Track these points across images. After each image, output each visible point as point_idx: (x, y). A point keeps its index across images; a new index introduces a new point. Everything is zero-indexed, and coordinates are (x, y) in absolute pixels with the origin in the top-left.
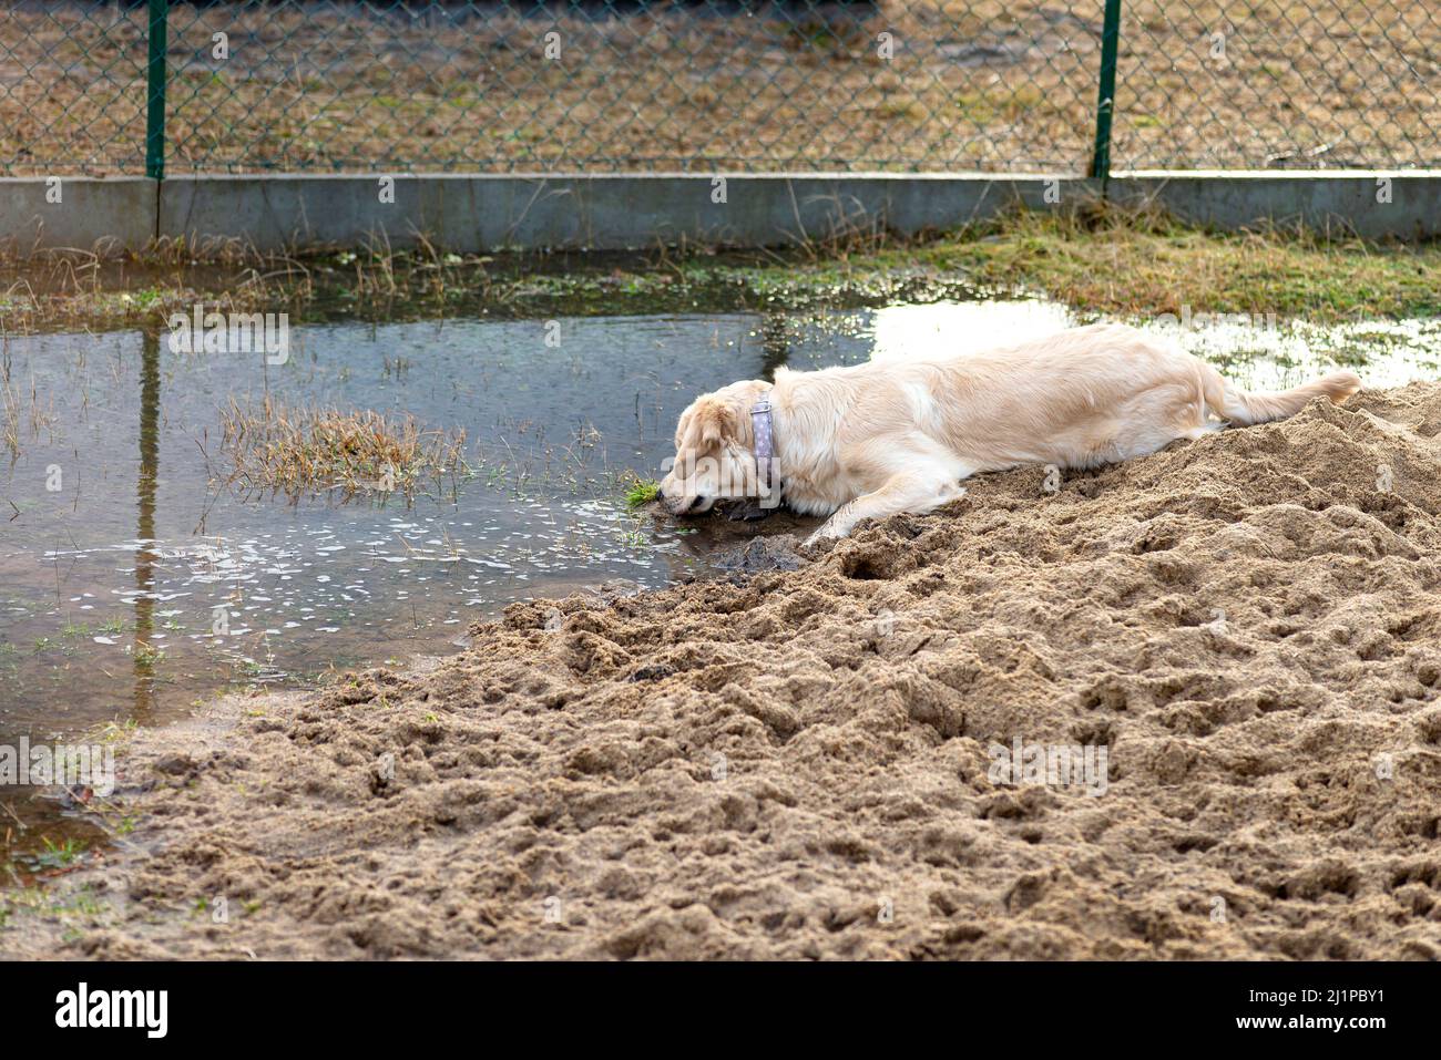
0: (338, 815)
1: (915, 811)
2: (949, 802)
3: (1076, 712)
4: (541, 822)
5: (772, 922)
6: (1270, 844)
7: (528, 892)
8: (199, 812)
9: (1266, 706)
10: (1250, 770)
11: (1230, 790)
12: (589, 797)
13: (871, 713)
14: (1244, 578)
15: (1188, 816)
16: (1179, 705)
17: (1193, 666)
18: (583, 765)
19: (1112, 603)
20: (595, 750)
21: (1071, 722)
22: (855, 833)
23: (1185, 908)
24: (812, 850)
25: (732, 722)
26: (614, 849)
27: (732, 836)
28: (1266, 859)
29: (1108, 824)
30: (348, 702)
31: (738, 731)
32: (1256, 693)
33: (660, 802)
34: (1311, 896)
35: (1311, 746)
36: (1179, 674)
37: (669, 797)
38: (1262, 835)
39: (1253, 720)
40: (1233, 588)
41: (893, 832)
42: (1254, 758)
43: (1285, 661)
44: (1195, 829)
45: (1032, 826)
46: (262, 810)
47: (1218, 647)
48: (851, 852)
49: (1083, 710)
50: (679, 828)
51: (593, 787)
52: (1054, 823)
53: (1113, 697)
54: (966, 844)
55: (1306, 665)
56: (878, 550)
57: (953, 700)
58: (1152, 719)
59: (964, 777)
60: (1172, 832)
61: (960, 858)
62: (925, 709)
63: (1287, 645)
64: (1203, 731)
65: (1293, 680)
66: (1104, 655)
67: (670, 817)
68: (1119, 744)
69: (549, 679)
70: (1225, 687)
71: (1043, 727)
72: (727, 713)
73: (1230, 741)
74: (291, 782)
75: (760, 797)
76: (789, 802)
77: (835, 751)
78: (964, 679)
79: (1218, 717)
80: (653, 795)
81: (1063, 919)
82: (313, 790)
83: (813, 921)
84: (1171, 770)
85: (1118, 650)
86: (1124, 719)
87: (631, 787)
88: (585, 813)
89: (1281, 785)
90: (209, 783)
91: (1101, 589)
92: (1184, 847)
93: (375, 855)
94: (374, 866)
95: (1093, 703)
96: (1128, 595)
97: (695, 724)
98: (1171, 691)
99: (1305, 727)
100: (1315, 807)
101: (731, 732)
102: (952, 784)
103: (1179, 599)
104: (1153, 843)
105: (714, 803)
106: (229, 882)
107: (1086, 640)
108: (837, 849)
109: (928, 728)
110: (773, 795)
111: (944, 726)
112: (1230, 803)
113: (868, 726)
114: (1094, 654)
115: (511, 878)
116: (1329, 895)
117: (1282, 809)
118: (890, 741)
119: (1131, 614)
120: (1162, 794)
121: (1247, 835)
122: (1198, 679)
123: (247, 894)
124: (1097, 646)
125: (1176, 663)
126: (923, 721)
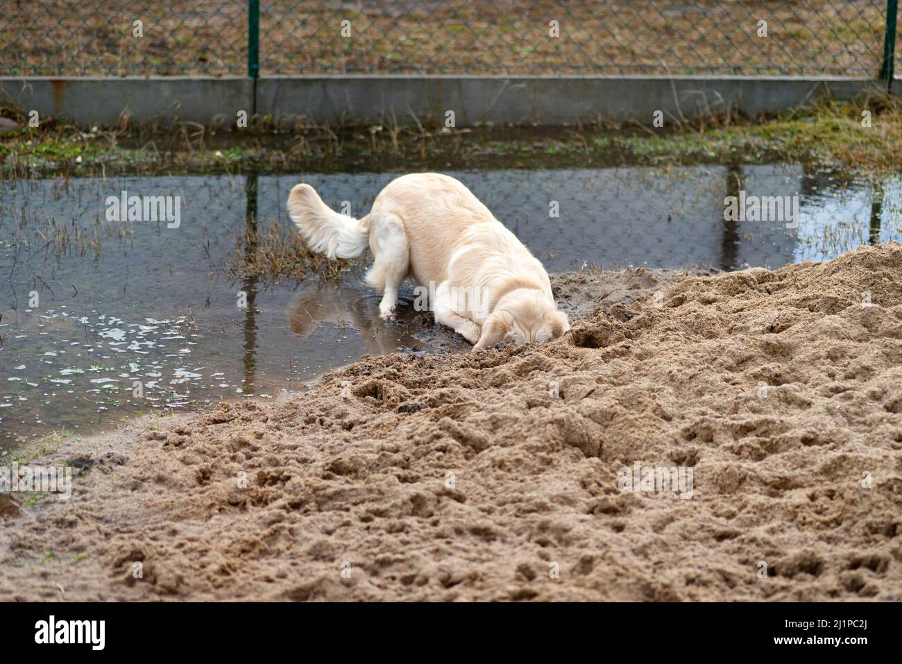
0: (170, 496)
1: (542, 508)
2: (567, 501)
3: (676, 442)
4: (295, 506)
5: (408, 581)
6: (772, 539)
7: (264, 553)
8: (82, 493)
9: (807, 441)
10: (781, 486)
11: (762, 499)
12: (329, 491)
13: (533, 440)
14: (823, 353)
15: (730, 516)
16: (750, 439)
17: (767, 413)
18: (337, 469)
19: (730, 369)
20: (346, 459)
21: (670, 449)
22: (489, 522)
23: (690, 581)
24: (459, 532)
25: (439, 443)
26: (331, 526)
27: (412, 521)
28: (767, 548)
29: (672, 520)
30: (216, 422)
31: (444, 450)
32: (801, 433)
33: (373, 496)
34: (789, 575)
35: (826, 471)
36: (754, 418)
37: (381, 493)
38: (772, 531)
39: (791, 452)
40: (814, 360)
41: (518, 523)
42: (785, 478)
43: (830, 411)
44: (732, 525)
45: (620, 519)
46: (120, 492)
47: (789, 401)
48: (485, 534)
49: (682, 441)
50: (380, 514)
51: (337, 484)
52: (636, 519)
53: (704, 433)
54: (566, 531)
55: (845, 414)
56: (599, 329)
57: (595, 432)
58: (726, 449)
59: (584, 485)
60: (714, 527)
61: (560, 540)
62: (575, 437)
63: (837, 402)
64: (760, 457)
65: (830, 424)
66: (709, 404)
67: (375, 506)
68: (698, 465)
69: (350, 410)
70: (784, 428)
71: (651, 452)
72: (438, 437)
73: (775, 466)
74: (148, 474)
75: (439, 494)
76: (460, 499)
77: (501, 465)
78: (606, 418)
79: (772, 448)
80: (370, 491)
81: (596, 586)
82: (160, 480)
83: (432, 581)
84: (730, 484)
85: (719, 401)
86: (708, 449)
87: (359, 485)
88: (324, 500)
89: (797, 497)
90: (95, 473)
91: (724, 358)
92: (721, 537)
93: (178, 526)
94: (174, 533)
95: (691, 436)
96: (742, 362)
97: (417, 444)
98: (746, 429)
99: (823, 456)
100: (819, 513)
101: (438, 450)
102: (573, 489)
103: (774, 366)
104: (700, 534)
105: (406, 497)
106: (73, 540)
107: (700, 393)
108: (476, 531)
109: (576, 450)
110: (449, 493)
111: (586, 448)
112: (760, 508)
113: (529, 448)
114: (703, 403)
115: (254, 544)
116: (801, 575)
117: (793, 514)
118: (543, 459)
119: (738, 376)
120: (718, 500)
121: (760, 532)
122: (767, 422)
123: (80, 549)
124: (706, 397)
125: (754, 411)
126: (575, 445)
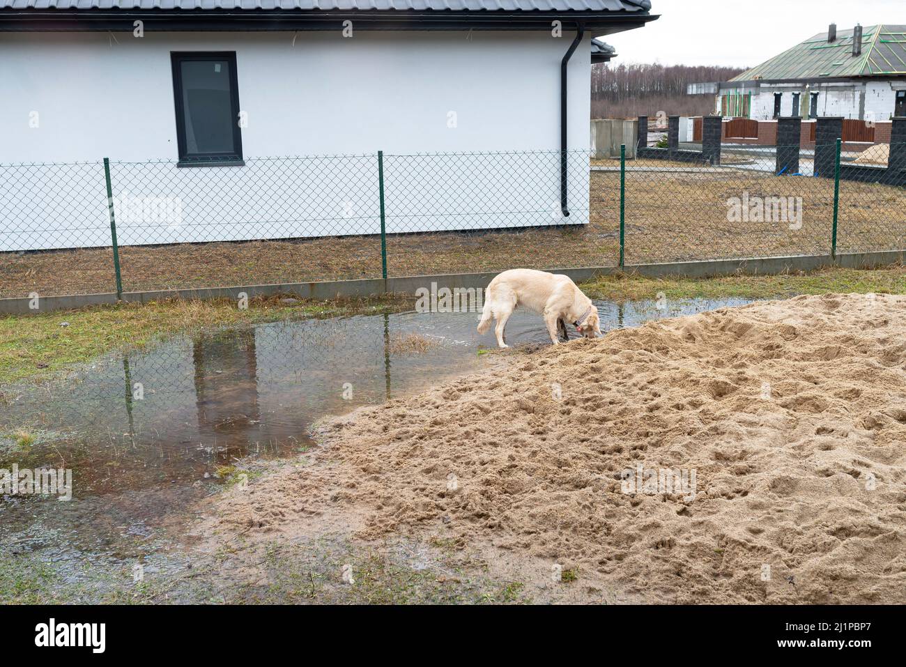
0: (374, 437)
1: (515, 433)
2: (523, 430)
3: (562, 406)
4: (421, 438)
5: (467, 463)
6: (602, 440)
7: (412, 456)
8: (340, 437)
9: (611, 403)
10: (603, 420)
11: (597, 425)
12: (434, 431)
13: (508, 408)
14: (614, 369)
15: (585, 433)
16: (589, 403)
17: (595, 393)
18: (436, 423)
19: (579, 377)
20: (438, 419)
21: (560, 409)
22: (495, 440)
23: (574, 458)
24: (484, 444)
25: (473, 411)
26: (436, 445)
27: (466, 441)
28: (601, 444)
29: (564, 435)
30: (387, 408)
31: (475, 414)
32: (608, 400)
33: (451, 432)
34: (610, 453)
35: (620, 414)
36: (590, 396)
37: (453, 431)
38: (602, 437)
39: (606, 407)
40: (610, 372)
41: (506, 440)
42: (604, 417)
43: (618, 391)
44: (586, 436)
45: (544, 436)
46: (355, 436)
47: (602, 388)
48: (494, 444)
49: (564, 406)
50: (454, 439)
51: (436, 428)
52: (550, 436)
53: (572, 402)
54: (524, 441)
55: (624, 392)
57: (531, 404)
58: (581, 407)
59: (529, 424)
60: (580, 437)
61: (522, 445)
62: (524, 406)
63: (620, 387)
64: (594, 410)
65: (619, 396)
66: (573, 391)
67: (451, 436)
68: (571, 414)
69: (437, 401)
70: (602, 398)
71: (553, 410)
72: (472, 409)
73: (600, 413)
74: (364, 429)
75: (475, 431)
76: (483, 432)
77: (497, 418)
78: (535, 398)
79: (598, 406)
80: (449, 431)
81: (539, 461)
82: (369, 431)
83: (477, 463)
84: (583, 421)
85: (576, 390)
86: (574, 408)
87: (445, 428)
88: (432, 435)
89: (610, 424)
90: (344, 430)
91: (576, 374)
92: (583, 441)
93: (378, 448)
94: (377, 450)
95: (567, 404)
96: (583, 375)
97: (465, 412)
98: (588, 400)
99: (618, 408)
100: (618, 430)
101: (473, 414)
102: (526, 426)
103: (595, 376)
104: (575, 440)
105: (463, 432)
106: (339, 455)
107: (569, 387)
108: (491, 444)
109: (524, 411)
110: (479, 430)
111: (528, 410)
112: (596, 429)
113: (507, 411)
114: (570, 391)
115: (408, 453)
116: (615, 453)
117: (609, 430)
118: (513, 415)
119: (582, 380)
120: (580, 427)
121: (597, 438)
122: (595, 397)
123: (343, 458)
124: (571, 389)
125: (590, 393)
126: (524, 409)
